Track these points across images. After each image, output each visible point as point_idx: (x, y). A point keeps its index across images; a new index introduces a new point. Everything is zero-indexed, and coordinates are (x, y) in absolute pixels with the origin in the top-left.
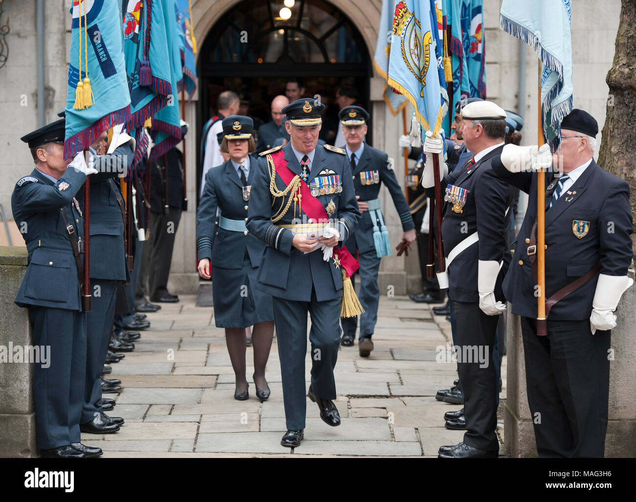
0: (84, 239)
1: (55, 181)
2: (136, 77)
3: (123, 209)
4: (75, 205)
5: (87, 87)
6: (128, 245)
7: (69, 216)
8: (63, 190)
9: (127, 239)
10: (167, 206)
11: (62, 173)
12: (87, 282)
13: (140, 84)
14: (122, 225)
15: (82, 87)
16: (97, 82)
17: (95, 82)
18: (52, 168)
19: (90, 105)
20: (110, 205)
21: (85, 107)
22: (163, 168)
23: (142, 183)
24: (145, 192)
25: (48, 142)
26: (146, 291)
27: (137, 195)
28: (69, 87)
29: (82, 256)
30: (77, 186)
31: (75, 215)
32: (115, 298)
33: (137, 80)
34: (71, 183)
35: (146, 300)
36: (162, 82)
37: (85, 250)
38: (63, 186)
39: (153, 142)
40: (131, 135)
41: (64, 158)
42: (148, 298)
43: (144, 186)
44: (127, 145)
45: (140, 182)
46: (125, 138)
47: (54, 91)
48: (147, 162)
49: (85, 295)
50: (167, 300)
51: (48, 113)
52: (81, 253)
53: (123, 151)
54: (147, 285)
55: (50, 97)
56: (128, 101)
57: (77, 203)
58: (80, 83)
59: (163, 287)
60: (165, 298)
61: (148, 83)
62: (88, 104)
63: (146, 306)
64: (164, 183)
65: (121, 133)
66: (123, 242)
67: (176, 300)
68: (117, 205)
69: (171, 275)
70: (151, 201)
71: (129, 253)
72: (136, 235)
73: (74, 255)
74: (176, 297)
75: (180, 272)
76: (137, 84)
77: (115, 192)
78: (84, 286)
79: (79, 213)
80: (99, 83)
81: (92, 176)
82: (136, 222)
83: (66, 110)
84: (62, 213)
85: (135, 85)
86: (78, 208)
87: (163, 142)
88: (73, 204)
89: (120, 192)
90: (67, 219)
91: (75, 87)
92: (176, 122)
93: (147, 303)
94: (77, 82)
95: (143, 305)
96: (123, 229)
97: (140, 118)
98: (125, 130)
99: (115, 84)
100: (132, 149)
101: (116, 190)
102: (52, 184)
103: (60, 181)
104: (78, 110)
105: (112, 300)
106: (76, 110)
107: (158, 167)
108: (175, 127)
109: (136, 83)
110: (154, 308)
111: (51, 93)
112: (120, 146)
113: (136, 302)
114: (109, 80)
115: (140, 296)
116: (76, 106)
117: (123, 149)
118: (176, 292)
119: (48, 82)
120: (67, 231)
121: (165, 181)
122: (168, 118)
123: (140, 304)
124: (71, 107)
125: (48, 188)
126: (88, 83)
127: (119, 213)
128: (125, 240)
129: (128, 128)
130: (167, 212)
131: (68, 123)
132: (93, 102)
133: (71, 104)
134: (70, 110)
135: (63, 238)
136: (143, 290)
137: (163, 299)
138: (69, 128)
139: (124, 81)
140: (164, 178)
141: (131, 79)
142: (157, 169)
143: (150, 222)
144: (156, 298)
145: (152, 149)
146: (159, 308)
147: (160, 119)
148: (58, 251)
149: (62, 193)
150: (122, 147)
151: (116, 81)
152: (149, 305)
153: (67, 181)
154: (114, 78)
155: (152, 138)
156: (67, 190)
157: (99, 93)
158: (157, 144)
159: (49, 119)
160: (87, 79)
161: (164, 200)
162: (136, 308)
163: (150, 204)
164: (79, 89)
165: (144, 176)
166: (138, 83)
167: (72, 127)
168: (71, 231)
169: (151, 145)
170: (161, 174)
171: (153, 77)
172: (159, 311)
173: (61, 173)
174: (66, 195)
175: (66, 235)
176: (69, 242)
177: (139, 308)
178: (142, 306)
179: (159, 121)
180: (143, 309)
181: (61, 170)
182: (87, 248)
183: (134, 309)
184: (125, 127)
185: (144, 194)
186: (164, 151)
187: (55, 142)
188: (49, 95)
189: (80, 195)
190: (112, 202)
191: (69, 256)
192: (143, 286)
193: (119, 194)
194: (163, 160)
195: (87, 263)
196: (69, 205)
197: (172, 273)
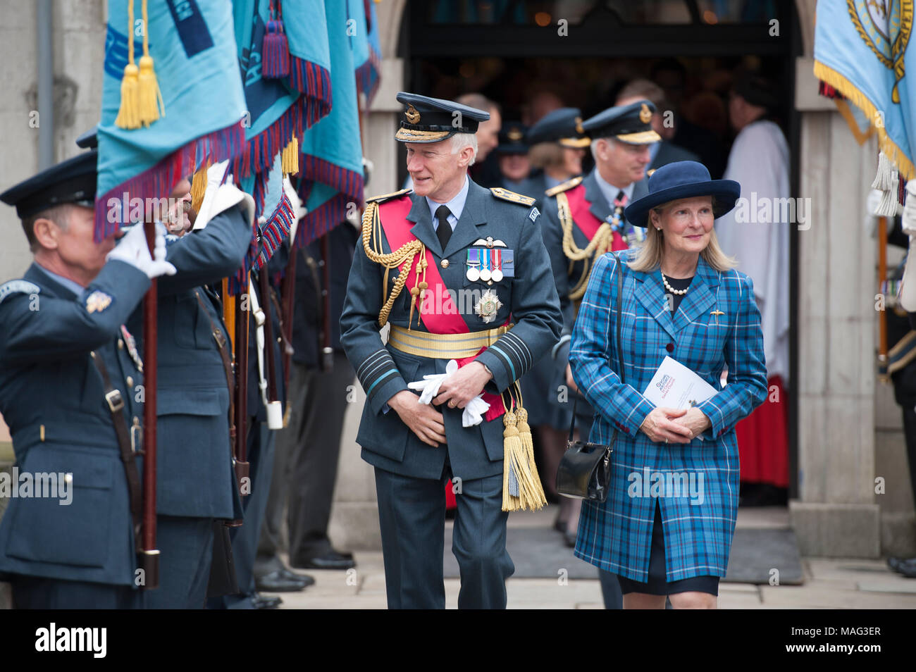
0: (145, 422)
1: (77, 290)
2: (254, 58)
3: (226, 356)
4: (125, 345)
5: (148, 77)
6: (237, 437)
7: (112, 370)
8: (96, 311)
9: (236, 423)
10: (328, 350)
11: (94, 273)
12: (151, 521)
13: (266, 73)
14: (226, 392)
15: (136, 76)
16: (169, 67)
17: (166, 65)
18: (70, 264)
19: (153, 117)
20: (197, 348)
21: (143, 123)
22: (322, 263)
23: (276, 296)
24: (284, 318)
25: (60, 203)
26: (281, 542)
27: (266, 326)
28: (105, 76)
29: (139, 461)
30: (130, 300)
31: (124, 368)
32: (209, 556)
33: (255, 64)
34: (115, 294)
35: (280, 563)
36: (314, 69)
37: (145, 446)
38: (97, 302)
39: (303, 205)
40: (244, 188)
41: (96, 239)
42: (285, 559)
43: (281, 305)
44: (237, 211)
45: (273, 297)
46: (231, 195)
47: (75, 88)
48: (289, 251)
49: (145, 548)
50: (329, 563)
51: (63, 138)
52: (137, 454)
53: (226, 226)
54: (284, 529)
55: (67, 102)
56: (240, 110)
57: (130, 340)
58: (131, 68)
59: (319, 535)
60: (324, 558)
61: (281, 70)
62: (148, 116)
63: (281, 576)
64: (324, 298)
65: (221, 184)
66: (227, 431)
67: (350, 562)
68: (212, 346)
69: (337, 508)
70: (296, 339)
71: (241, 457)
72: (263, 415)
73: (121, 458)
74: (348, 556)
75: (358, 500)
76: (255, 74)
77: (208, 316)
78: (143, 530)
79: (135, 364)
80: (172, 70)
81: (162, 280)
82: (264, 385)
83: (101, 132)
84: (95, 365)
85: (251, 76)
86: (133, 352)
87: (325, 205)
88: (120, 343)
89: (220, 318)
90: (106, 375)
91: (120, 76)
92: (350, 162)
93: (284, 569)
94: (124, 64)
95: (274, 575)
96: (227, 402)
97: (264, 151)
98: (230, 178)
99: (210, 71)
100: (246, 220)
101: (211, 314)
102: (72, 297)
103: (89, 290)
104: (127, 130)
105: (201, 563)
106: (121, 129)
107: (310, 261)
108: (349, 171)
109: (253, 70)
110: (298, 580)
111: (69, 91)
112: (219, 215)
113: (257, 567)
114: (197, 62)
115: (268, 553)
116: (122, 120)
117: (226, 220)
118: (349, 545)
119: (62, 66)
120: (105, 404)
121: (325, 292)
122: (334, 153)
123: (266, 573)
124: (109, 123)
125: (62, 307)
126: (148, 67)
127: (220, 364)
128: (230, 426)
129: (237, 173)
130: (329, 362)
131: (105, 159)
132: (160, 111)
133: (111, 116)
134: (110, 130)
135: (96, 419)
136: (274, 540)
137: (319, 562)
138: (106, 171)
139: (231, 65)
140: (323, 288)
141: (245, 62)
142: (308, 267)
143: (293, 387)
144: (303, 560)
145: (301, 221)
146: (311, 582)
147: (318, 154)
148: (86, 449)
149: (96, 318)
150: (224, 216)
151: (213, 64)
152: (288, 574)
153: (106, 289)
154: (207, 57)
155: (300, 196)
156: (106, 310)
157: (175, 89)
158: (312, 209)
159: (64, 150)
160: (146, 60)
161: (322, 336)
162: (258, 580)
163: (294, 347)
164: (127, 83)
165: (282, 281)
166: (259, 71)
167: (112, 168)
168: (116, 403)
169: (298, 211)
170: (315, 275)
171: (292, 58)
172: (310, 589)
173: (90, 275)
174: (105, 322)
175: (103, 412)
176: (110, 430)
177: (266, 581)
178: (271, 578)
179: (313, 157)
180: (275, 584)
181: (90, 266)
182: (151, 443)
183: (253, 585)
184: (230, 170)
185: (281, 323)
186: (325, 227)
187: (75, 202)
188: (65, 95)
189: (136, 322)
190: (202, 341)
191: (109, 462)
192: (273, 531)
193: (216, 322)
194: (319, 248)
195: (150, 476)
196: (112, 344)
197: (341, 500)
